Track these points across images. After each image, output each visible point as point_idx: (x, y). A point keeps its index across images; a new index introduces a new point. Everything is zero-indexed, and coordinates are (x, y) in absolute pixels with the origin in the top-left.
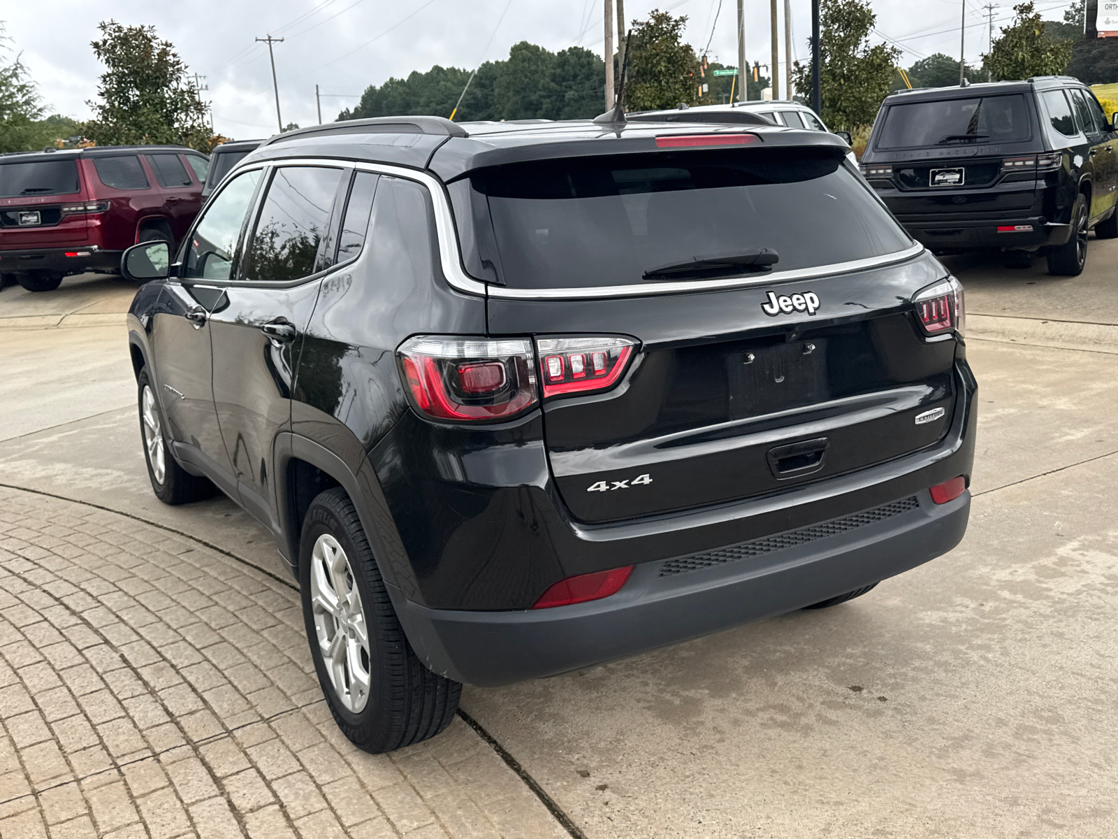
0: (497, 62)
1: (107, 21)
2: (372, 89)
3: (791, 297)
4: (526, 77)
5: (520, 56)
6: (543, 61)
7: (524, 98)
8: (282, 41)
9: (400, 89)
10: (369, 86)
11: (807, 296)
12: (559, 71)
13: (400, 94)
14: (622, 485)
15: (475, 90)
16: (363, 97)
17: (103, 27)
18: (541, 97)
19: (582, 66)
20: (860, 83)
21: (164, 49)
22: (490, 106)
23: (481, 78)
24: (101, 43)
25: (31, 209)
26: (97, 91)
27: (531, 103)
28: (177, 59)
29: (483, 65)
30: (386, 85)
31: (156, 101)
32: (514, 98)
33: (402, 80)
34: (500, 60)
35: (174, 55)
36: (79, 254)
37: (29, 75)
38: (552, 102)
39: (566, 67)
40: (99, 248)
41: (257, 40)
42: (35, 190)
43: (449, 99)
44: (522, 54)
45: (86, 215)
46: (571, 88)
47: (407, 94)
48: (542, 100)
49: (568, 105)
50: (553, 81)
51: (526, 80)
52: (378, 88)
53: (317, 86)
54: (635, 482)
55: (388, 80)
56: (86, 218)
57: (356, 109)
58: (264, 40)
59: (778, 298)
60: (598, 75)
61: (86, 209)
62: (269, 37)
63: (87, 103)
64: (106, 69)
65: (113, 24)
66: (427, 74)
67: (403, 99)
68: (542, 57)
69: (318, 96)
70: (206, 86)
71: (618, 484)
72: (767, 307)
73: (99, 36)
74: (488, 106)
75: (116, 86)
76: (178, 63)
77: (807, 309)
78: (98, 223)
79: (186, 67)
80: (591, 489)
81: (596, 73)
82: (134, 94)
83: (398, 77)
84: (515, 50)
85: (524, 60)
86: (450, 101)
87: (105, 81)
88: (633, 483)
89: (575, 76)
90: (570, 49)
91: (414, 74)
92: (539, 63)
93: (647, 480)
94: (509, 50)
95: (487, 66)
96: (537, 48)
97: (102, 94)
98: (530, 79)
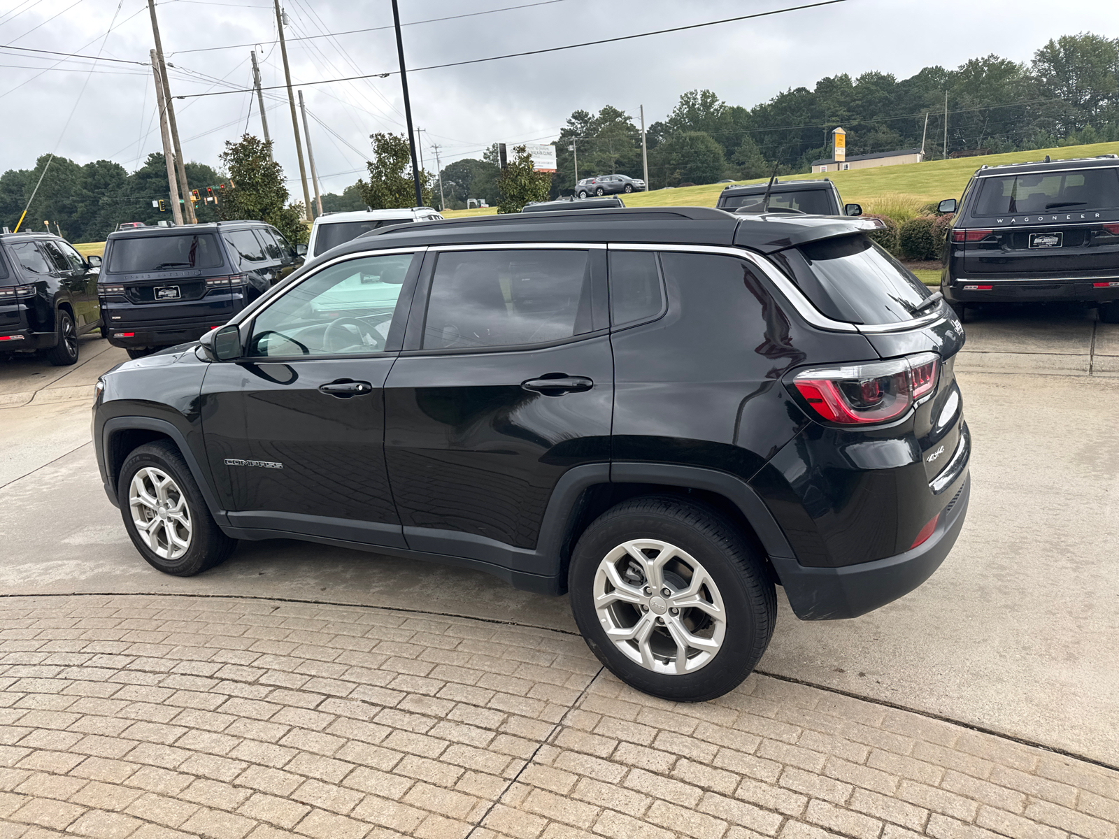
5: (48, 166)
6: (72, 171)
7: (56, 202)
12: (89, 180)
19: (112, 176)
20: (410, 197)
23: (8, 185)
27: (64, 207)
29: (7, 173)
34: (24, 169)
38: (86, 206)
39: (96, 177)
44: (49, 164)
46: (104, 195)
48: (76, 204)
49: (103, 208)
50: (85, 188)
51: (57, 187)
60: (128, 184)
68: (70, 168)
81: (126, 182)
84: (41, 161)
85: (52, 170)
89: (106, 185)
90: (98, 162)
92: (68, 173)
94: (35, 161)
95: (11, 174)
96: (64, 160)
98: (60, 186)
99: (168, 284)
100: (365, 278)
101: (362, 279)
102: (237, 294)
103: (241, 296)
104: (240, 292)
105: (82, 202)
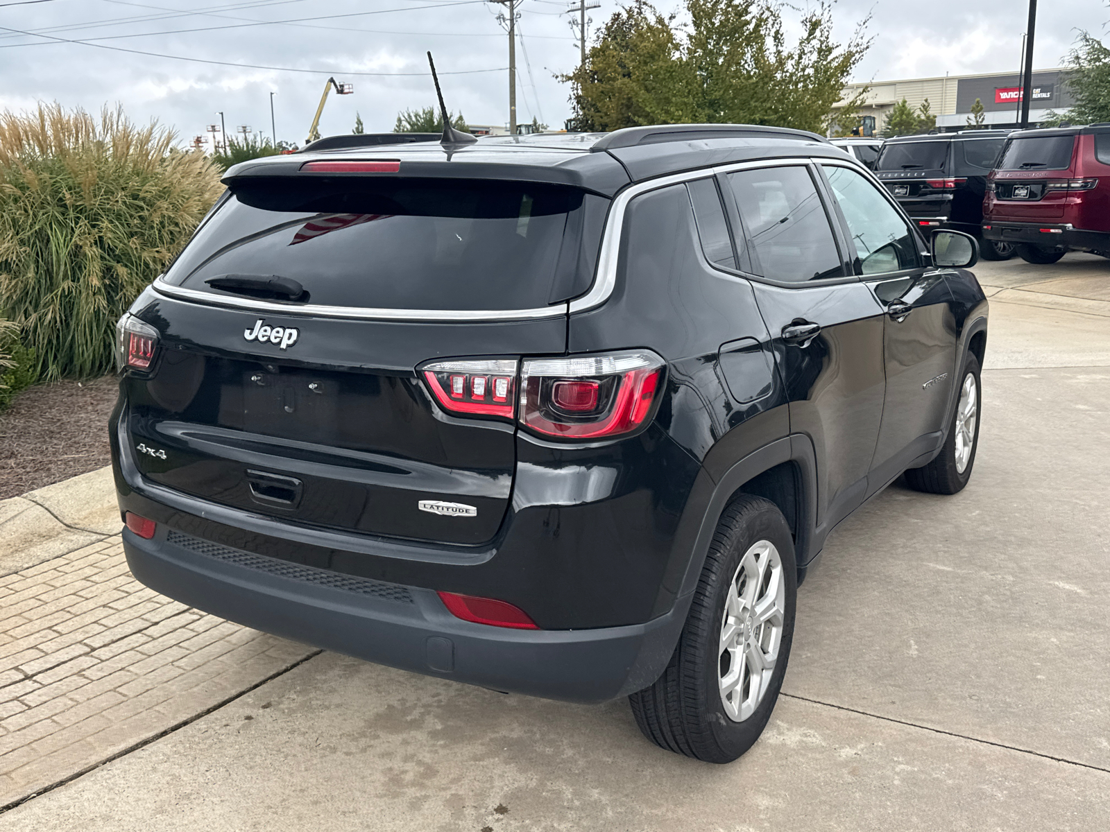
3: (272, 329)
11: (288, 331)
14: (152, 452)
25: (1024, 183)
36: (1052, 231)
40: (1074, 227)
42: (1032, 165)
45: (1069, 193)
54: (158, 454)
56: (1068, 195)
59: (262, 326)
61: (1069, 187)
71: (150, 451)
72: (247, 333)
77: (280, 343)
78: (1079, 201)
80: (139, 447)
88: (156, 454)
93: (163, 455)
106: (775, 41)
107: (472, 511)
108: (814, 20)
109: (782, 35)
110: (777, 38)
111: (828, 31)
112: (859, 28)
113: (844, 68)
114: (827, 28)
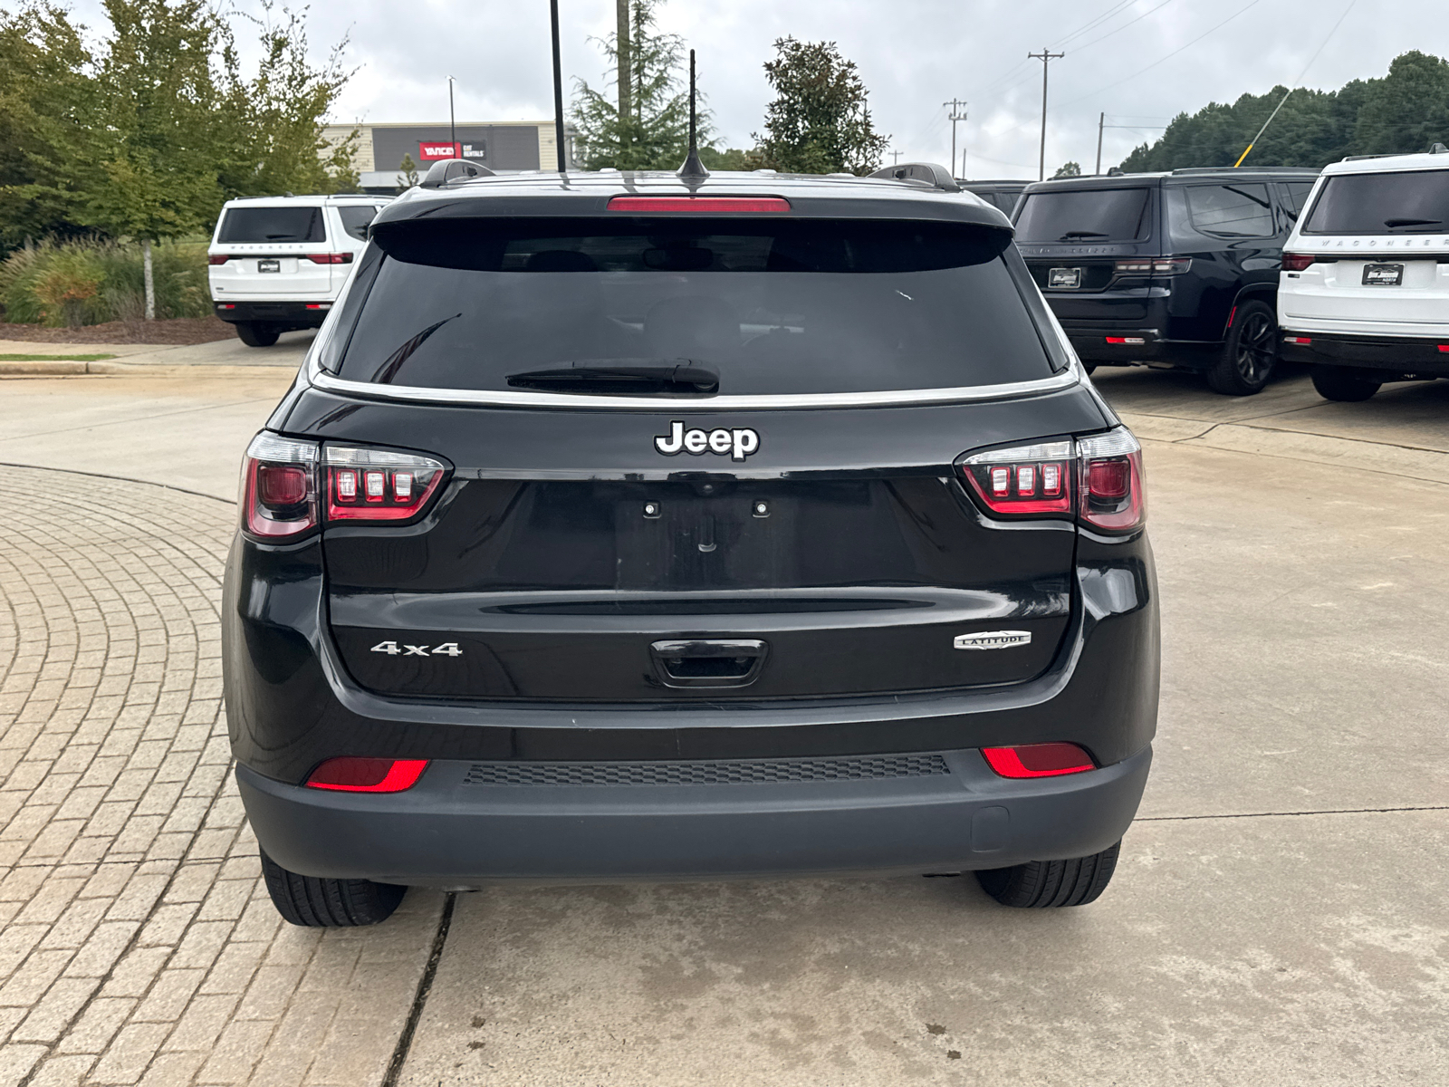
0: (1371, 81)
1: (785, 38)
2: (1183, 117)
3: (708, 434)
4: (1410, 100)
5: (1405, 72)
6: (1441, 78)
7: (1400, 130)
8: (1061, 56)
9: (1221, 118)
10: (1179, 113)
11: (738, 435)
13: (1220, 124)
14: (419, 651)
15: (1328, 120)
16: (1169, 129)
17: (780, 44)
18: (1427, 129)
21: (844, 71)
22: (1348, 140)
23: (1340, 103)
24: (775, 65)
26: (764, 122)
28: (859, 83)
29: (1350, 85)
30: (1203, 112)
31: (825, 135)
32: (1384, 132)
33: (1227, 106)
34: (1376, 78)
35: (854, 78)
37: (705, 102)
41: (1030, 56)
43: (1288, 131)
44: (1408, 69)
47: (1229, 124)
48: (1428, 134)
52: (1191, 116)
53: (1102, 114)
54: (437, 651)
55: (1207, 106)
57: (1157, 145)
58: (1038, 56)
59: (685, 432)
62: (1046, 52)
63: (753, 136)
64: (776, 96)
65: (791, 41)
66: (1263, 97)
67: (1223, 131)
68: (1440, 72)
69: (1101, 127)
70: (965, 116)
71: (413, 649)
72: (661, 443)
73: (773, 56)
74: (1344, 141)
75: (785, 116)
76: (859, 88)
77: (731, 451)
79: (866, 93)
80: (376, 649)
82: (802, 125)
83: (1221, 102)
84: (1399, 64)
85: (1410, 78)
86: (1288, 134)
87: (773, 110)
88: (434, 651)
91: (1246, 97)
92: (1433, 82)
93: (454, 650)
94: (1390, 64)
95: (1355, 86)
97: (769, 126)
98: (1415, 104)
99: (1069, 264)
100: (1372, 275)
101: (1366, 274)
102: (1163, 290)
103: (1167, 293)
104: (1167, 287)
105: (1438, 130)
106: (226, 61)
107: (1025, 637)
108: (277, 38)
109: (235, 54)
110: (229, 57)
111: (302, 54)
112: (334, 53)
113: (320, 105)
114: (300, 51)
